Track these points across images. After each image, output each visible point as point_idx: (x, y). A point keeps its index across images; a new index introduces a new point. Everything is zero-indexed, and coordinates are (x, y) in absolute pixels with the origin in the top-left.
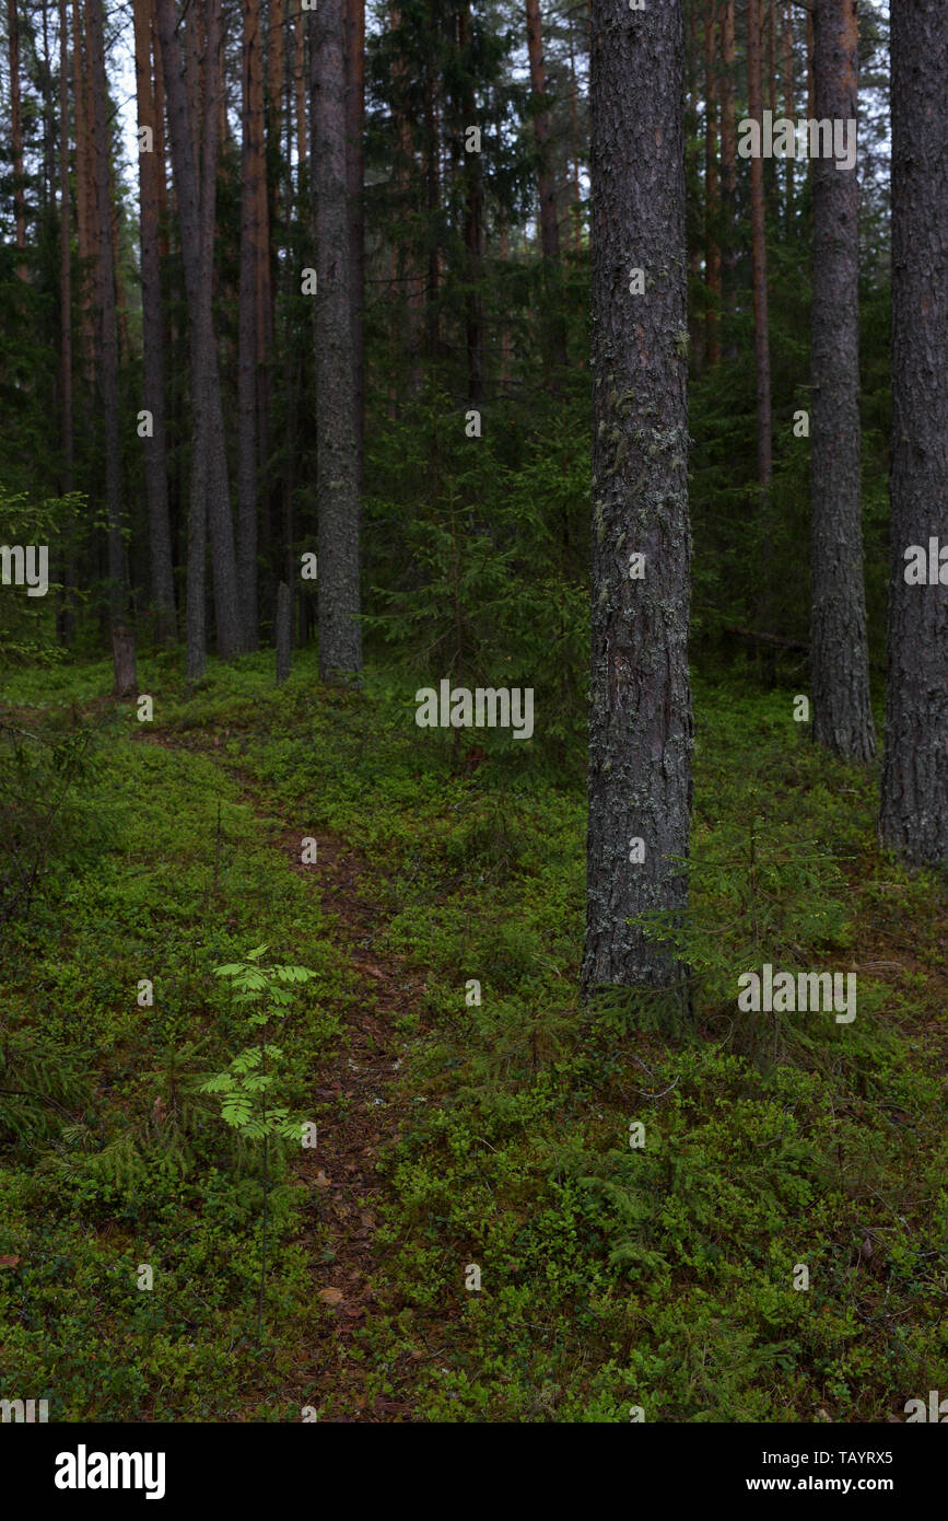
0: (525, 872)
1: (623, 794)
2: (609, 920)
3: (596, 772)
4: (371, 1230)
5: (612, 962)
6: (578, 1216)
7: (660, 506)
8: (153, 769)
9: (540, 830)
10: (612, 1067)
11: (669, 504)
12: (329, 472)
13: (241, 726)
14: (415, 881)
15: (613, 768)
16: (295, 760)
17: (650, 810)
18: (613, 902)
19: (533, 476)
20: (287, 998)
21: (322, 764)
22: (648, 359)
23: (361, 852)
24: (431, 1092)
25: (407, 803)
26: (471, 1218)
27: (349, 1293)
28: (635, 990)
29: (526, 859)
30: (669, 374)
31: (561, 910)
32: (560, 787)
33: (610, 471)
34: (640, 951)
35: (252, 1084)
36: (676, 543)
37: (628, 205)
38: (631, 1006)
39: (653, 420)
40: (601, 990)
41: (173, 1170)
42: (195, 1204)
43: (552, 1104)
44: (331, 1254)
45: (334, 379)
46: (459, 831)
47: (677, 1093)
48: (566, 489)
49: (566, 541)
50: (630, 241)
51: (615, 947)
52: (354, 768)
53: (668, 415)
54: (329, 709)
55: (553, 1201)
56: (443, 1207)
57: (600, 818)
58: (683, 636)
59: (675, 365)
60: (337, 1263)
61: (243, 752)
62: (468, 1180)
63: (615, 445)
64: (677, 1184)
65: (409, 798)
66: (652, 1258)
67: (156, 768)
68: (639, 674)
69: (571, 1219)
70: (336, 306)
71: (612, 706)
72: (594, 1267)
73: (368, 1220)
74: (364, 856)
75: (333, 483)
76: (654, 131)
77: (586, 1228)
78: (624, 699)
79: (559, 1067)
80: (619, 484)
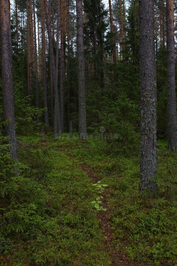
0: (122, 172)
1: (146, 158)
2: (144, 178)
3: (142, 154)
4: (110, 228)
5: (145, 185)
6: (145, 224)
7: (152, 111)
8: (54, 154)
9: (123, 165)
10: (147, 201)
11: (153, 111)
12: (81, 102)
13: (67, 147)
14: (103, 173)
15: (145, 154)
16: (78, 153)
17: (151, 160)
18: (145, 175)
19: (118, 102)
20: (104, 189)
21: (83, 153)
22: (150, 88)
23: (93, 168)
24: (115, 207)
25: (100, 160)
26: (127, 225)
27: (108, 237)
28: (149, 190)
29: (122, 169)
30: (153, 90)
31: (130, 178)
32: (126, 157)
33: (144, 106)
34: (149, 183)
35: (99, 202)
36: (154, 117)
37: (146, 63)
38: (148, 192)
39: (151, 98)
40: (143, 190)
41: (78, 218)
42: (83, 223)
43: (138, 207)
44: (104, 231)
45: (82, 85)
46: (110, 165)
47: (158, 206)
48: (124, 105)
49: (124, 114)
50: (146, 69)
51: (145, 183)
52: (89, 154)
53: (153, 97)
54: (82, 144)
55: (140, 222)
56: (122, 224)
57: (142, 162)
58: (156, 132)
59: (154, 89)
60: (105, 233)
61: (68, 151)
62: (125, 220)
63: (145, 101)
64: (161, 219)
65: (100, 159)
66: (158, 230)
67: (55, 154)
68: (149, 138)
69: (144, 225)
70: (82, 73)
71: (144, 143)
72: (149, 232)
73: (109, 226)
74: (94, 169)
75: (82, 104)
76: (150, 51)
77: (146, 226)
78: (146, 142)
79: (138, 202)
80: (145, 108)
